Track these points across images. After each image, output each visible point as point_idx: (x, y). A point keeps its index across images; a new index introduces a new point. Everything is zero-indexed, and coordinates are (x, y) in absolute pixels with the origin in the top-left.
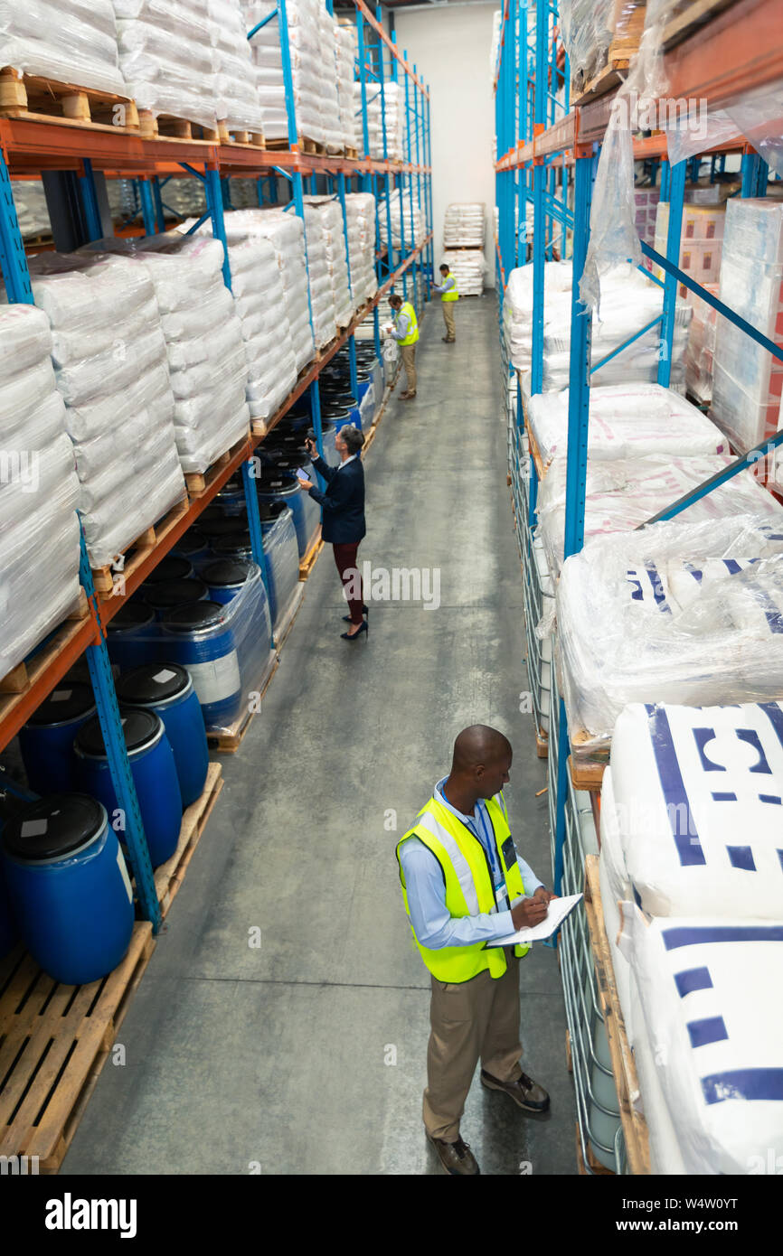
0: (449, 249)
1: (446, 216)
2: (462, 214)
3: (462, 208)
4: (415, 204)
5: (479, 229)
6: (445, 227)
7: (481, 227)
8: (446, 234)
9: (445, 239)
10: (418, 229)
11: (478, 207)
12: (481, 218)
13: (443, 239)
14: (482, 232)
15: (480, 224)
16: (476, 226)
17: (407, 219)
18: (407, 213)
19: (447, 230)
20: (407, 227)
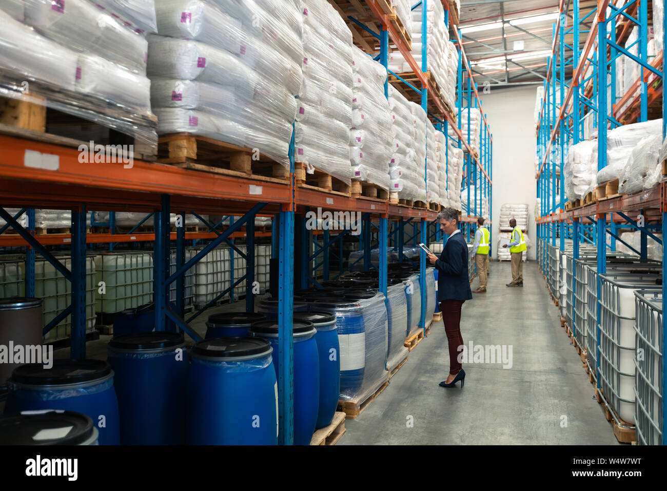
0: (503, 231)
1: (501, 210)
2: (512, 210)
3: (513, 206)
4: (483, 195)
5: (524, 220)
6: (500, 217)
7: (526, 218)
8: (501, 222)
9: (501, 225)
10: (484, 208)
11: (524, 206)
12: (525, 213)
13: (499, 225)
14: (526, 222)
15: (525, 216)
16: (523, 218)
17: (478, 202)
18: (478, 198)
19: (501, 219)
20: (478, 206)
